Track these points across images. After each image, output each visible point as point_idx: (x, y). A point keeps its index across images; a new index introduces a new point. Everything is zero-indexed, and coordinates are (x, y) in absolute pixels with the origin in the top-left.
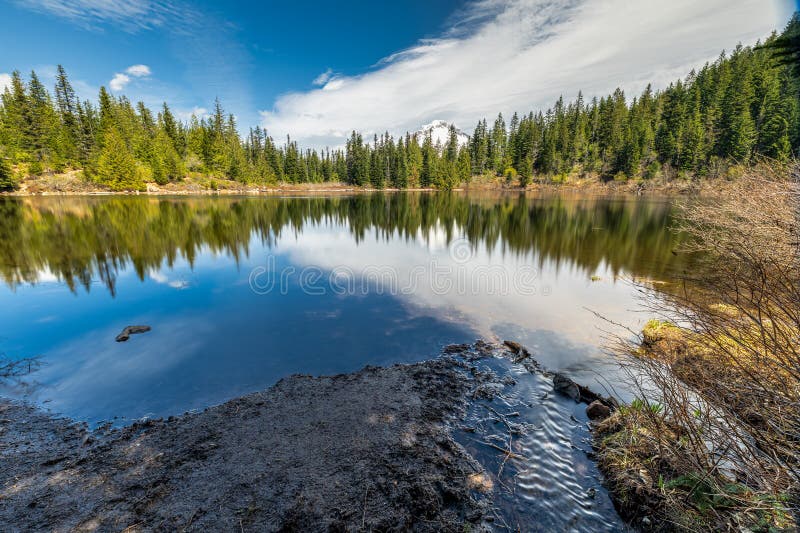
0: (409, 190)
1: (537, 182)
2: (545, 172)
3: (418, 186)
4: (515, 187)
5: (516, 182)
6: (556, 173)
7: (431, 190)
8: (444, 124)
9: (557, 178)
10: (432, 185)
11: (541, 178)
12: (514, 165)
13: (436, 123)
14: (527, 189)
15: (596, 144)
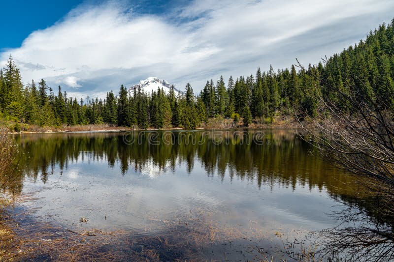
0: (164, 129)
1: (255, 122)
2: (259, 115)
3: (171, 126)
4: (241, 126)
5: (240, 122)
6: (266, 116)
7: (180, 129)
8: (157, 80)
9: (268, 119)
10: (180, 125)
11: (257, 120)
12: (236, 111)
13: (151, 79)
14: (249, 127)
15: (287, 98)
